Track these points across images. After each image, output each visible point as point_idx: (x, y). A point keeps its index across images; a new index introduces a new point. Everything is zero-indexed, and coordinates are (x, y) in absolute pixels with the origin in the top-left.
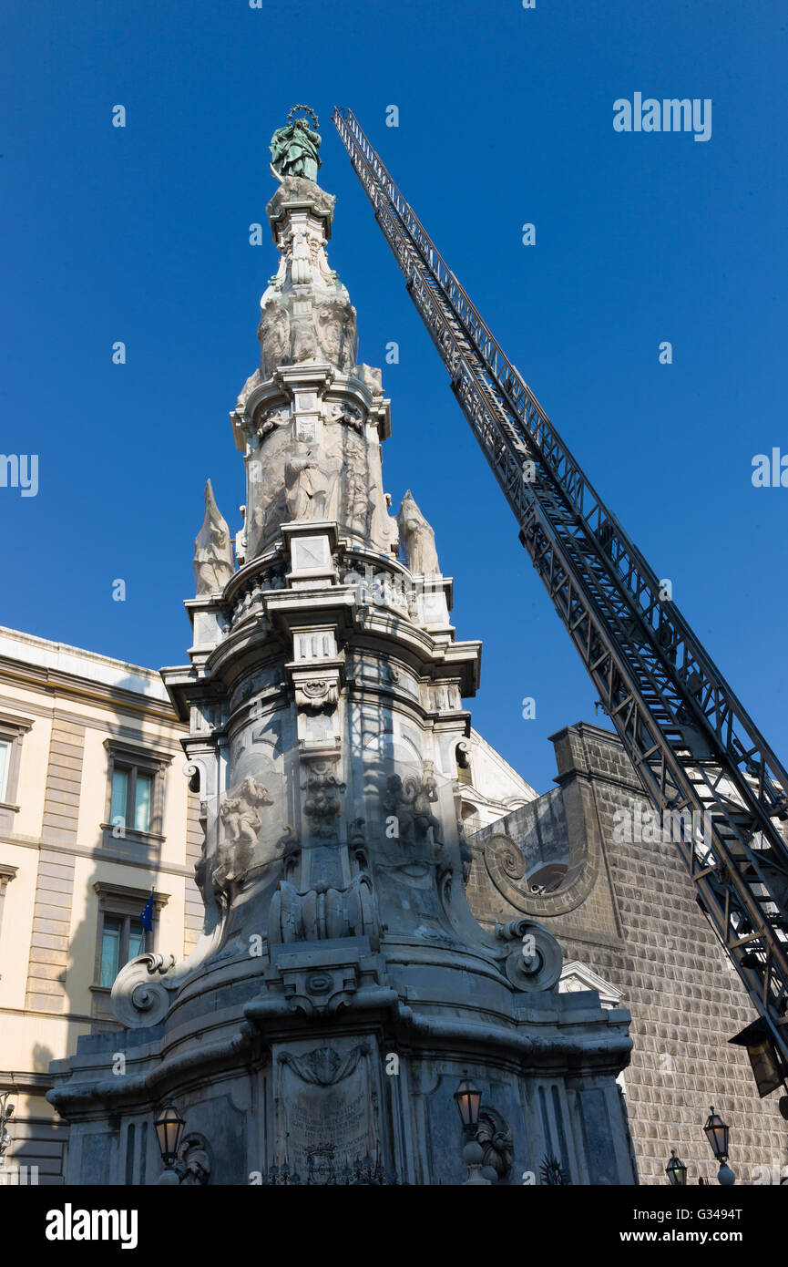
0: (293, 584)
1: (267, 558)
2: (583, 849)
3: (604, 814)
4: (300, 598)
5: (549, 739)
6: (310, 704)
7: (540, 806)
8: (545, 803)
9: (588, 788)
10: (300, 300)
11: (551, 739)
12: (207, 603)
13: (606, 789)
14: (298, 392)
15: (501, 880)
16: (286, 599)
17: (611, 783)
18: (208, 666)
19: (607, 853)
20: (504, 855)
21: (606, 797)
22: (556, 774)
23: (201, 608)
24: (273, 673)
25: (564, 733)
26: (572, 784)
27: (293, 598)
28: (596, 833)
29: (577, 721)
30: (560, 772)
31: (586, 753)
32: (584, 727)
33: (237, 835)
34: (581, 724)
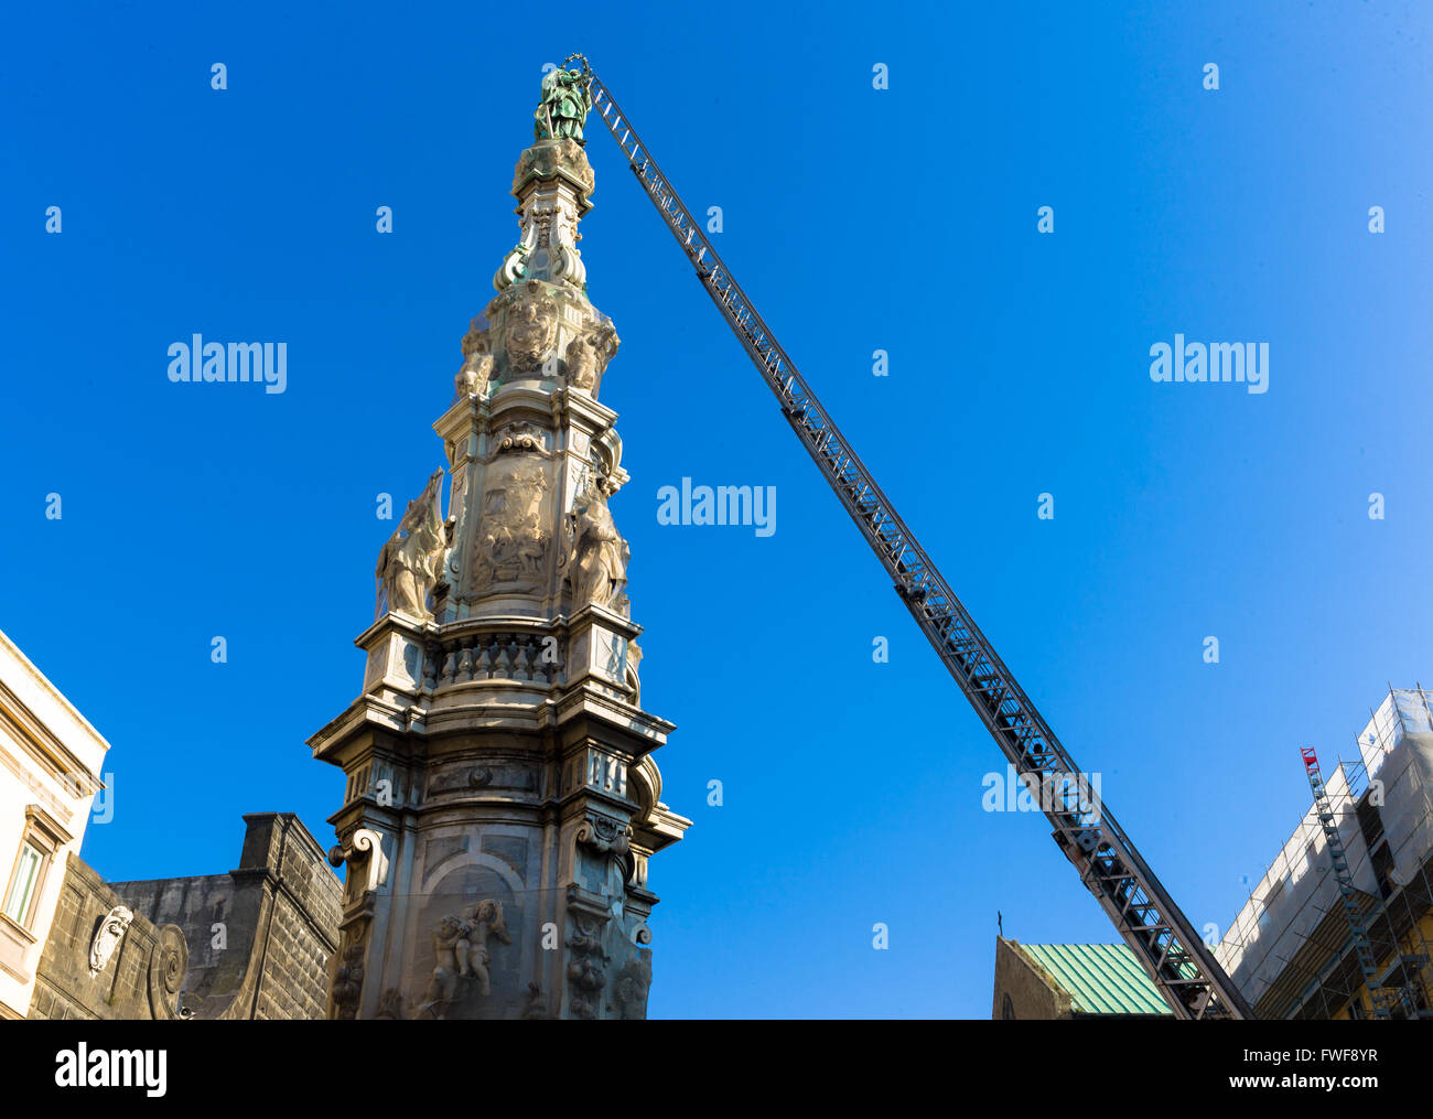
0: (591, 683)
1: (536, 624)
2: (240, 977)
3: (274, 938)
4: (617, 712)
5: (244, 818)
6: (595, 844)
7: (170, 889)
8: (178, 888)
9: (269, 899)
10: (572, 305)
11: (247, 819)
12: (412, 627)
13: (287, 909)
14: (575, 427)
15: (156, 988)
16: (604, 706)
17: (292, 903)
18: (425, 720)
19: (260, 991)
20: (171, 956)
21: (283, 918)
22: (236, 867)
23: (403, 630)
24: (525, 774)
25: (269, 819)
26: (252, 889)
27: (611, 709)
28: (257, 960)
29: (288, 811)
30: (241, 867)
31: (281, 854)
32: (294, 822)
33: (464, 971)
34: (292, 816)
